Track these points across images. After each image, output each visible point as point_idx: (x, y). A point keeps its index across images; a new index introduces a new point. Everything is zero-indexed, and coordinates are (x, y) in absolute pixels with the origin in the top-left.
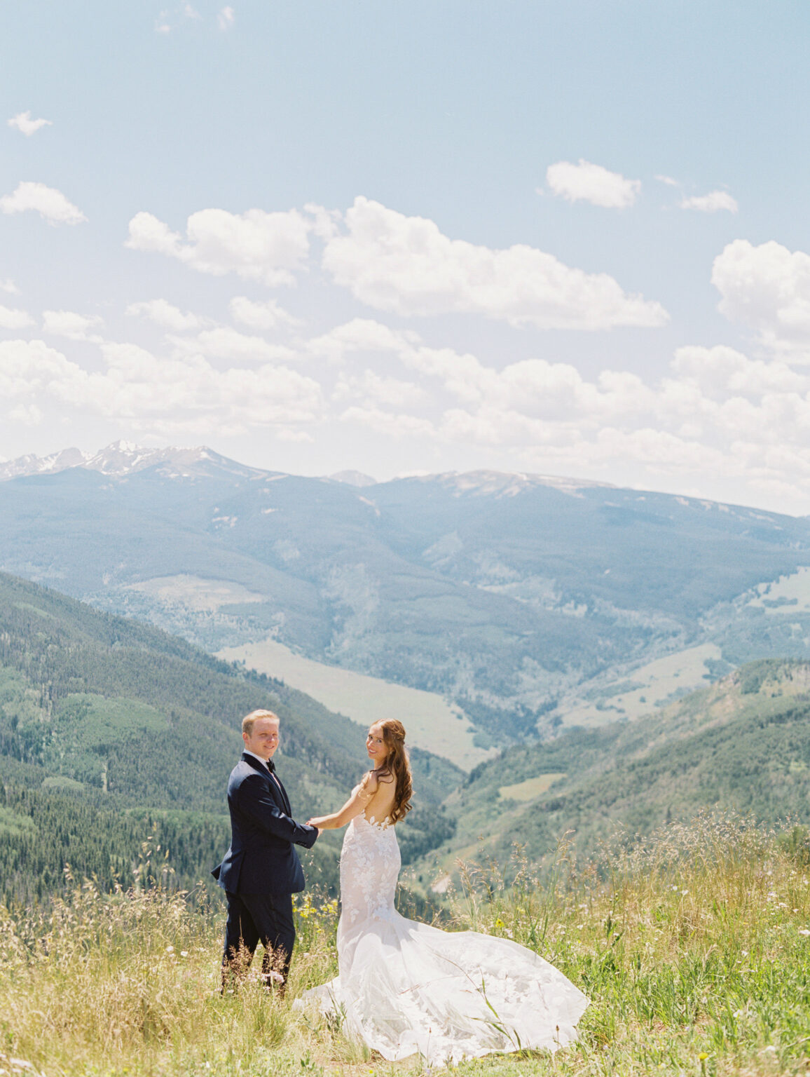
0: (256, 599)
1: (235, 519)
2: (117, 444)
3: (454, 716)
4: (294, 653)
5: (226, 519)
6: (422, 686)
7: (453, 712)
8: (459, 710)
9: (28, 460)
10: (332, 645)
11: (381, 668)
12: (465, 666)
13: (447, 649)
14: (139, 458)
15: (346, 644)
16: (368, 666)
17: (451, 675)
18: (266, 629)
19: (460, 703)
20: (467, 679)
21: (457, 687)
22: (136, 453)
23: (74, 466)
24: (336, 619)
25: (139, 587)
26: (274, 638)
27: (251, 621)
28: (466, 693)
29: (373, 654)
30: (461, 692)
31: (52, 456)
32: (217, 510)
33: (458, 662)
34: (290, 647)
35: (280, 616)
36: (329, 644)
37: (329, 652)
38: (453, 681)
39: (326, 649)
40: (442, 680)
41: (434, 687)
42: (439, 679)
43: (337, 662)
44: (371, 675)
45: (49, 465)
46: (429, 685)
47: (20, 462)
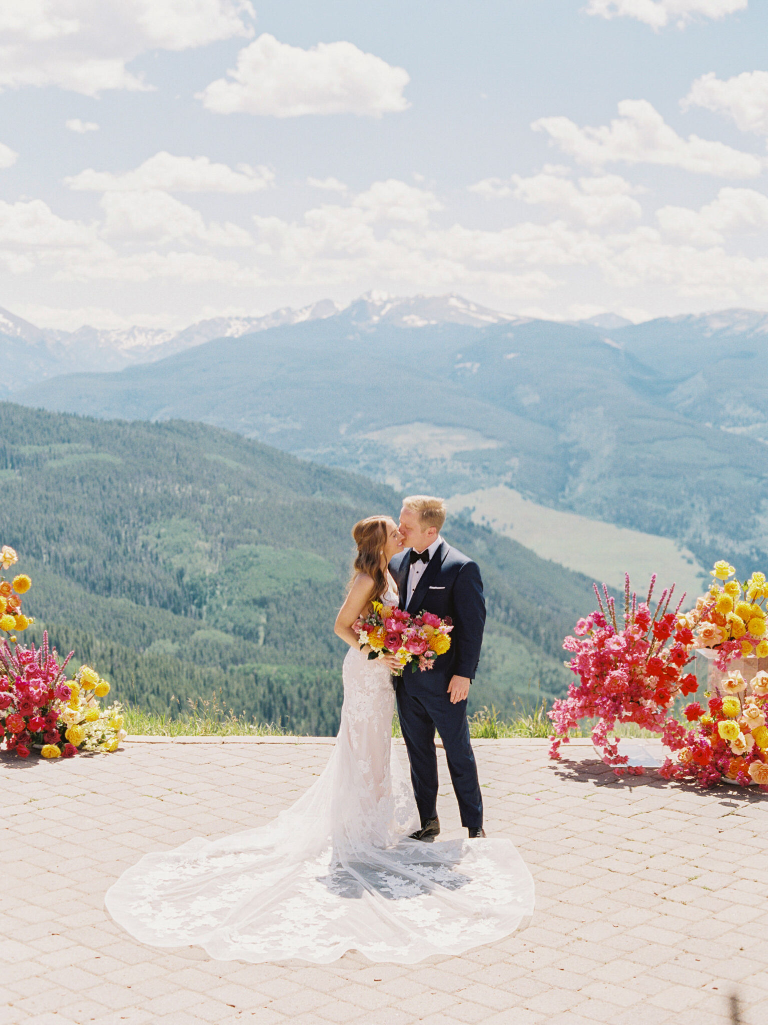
0: (491, 445)
1: (477, 365)
2: (369, 294)
3: (685, 561)
4: (524, 499)
5: (468, 365)
6: (655, 531)
7: (683, 557)
8: (689, 554)
9: (284, 312)
10: (567, 490)
11: (614, 512)
12: (700, 509)
13: (683, 492)
14: (389, 306)
15: (581, 489)
16: (601, 512)
17: (685, 520)
18: (499, 474)
19: (691, 547)
20: (701, 523)
21: (691, 531)
22: (386, 303)
23: (325, 317)
24: (572, 464)
25: (374, 436)
26: (506, 484)
27: (485, 468)
28: (700, 537)
29: (606, 499)
30: (695, 536)
31: (306, 308)
32: (459, 356)
33: (693, 506)
34: (522, 492)
35: (515, 462)
36: (563, 489)
37: (563, 497)
38: (687, 525)
39: (560, 494)
40: (676, 524)
41: (667, 531)
42: (673, 523)
43: (570, 508)
44: (605, 520)
45: (304, 317)
46: (663, 529)
47: (276, 315)
